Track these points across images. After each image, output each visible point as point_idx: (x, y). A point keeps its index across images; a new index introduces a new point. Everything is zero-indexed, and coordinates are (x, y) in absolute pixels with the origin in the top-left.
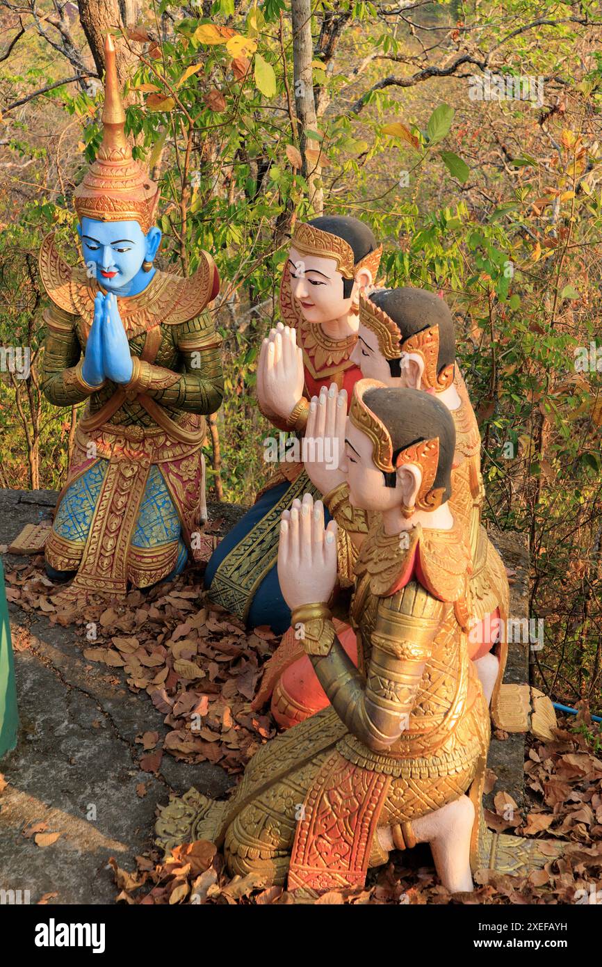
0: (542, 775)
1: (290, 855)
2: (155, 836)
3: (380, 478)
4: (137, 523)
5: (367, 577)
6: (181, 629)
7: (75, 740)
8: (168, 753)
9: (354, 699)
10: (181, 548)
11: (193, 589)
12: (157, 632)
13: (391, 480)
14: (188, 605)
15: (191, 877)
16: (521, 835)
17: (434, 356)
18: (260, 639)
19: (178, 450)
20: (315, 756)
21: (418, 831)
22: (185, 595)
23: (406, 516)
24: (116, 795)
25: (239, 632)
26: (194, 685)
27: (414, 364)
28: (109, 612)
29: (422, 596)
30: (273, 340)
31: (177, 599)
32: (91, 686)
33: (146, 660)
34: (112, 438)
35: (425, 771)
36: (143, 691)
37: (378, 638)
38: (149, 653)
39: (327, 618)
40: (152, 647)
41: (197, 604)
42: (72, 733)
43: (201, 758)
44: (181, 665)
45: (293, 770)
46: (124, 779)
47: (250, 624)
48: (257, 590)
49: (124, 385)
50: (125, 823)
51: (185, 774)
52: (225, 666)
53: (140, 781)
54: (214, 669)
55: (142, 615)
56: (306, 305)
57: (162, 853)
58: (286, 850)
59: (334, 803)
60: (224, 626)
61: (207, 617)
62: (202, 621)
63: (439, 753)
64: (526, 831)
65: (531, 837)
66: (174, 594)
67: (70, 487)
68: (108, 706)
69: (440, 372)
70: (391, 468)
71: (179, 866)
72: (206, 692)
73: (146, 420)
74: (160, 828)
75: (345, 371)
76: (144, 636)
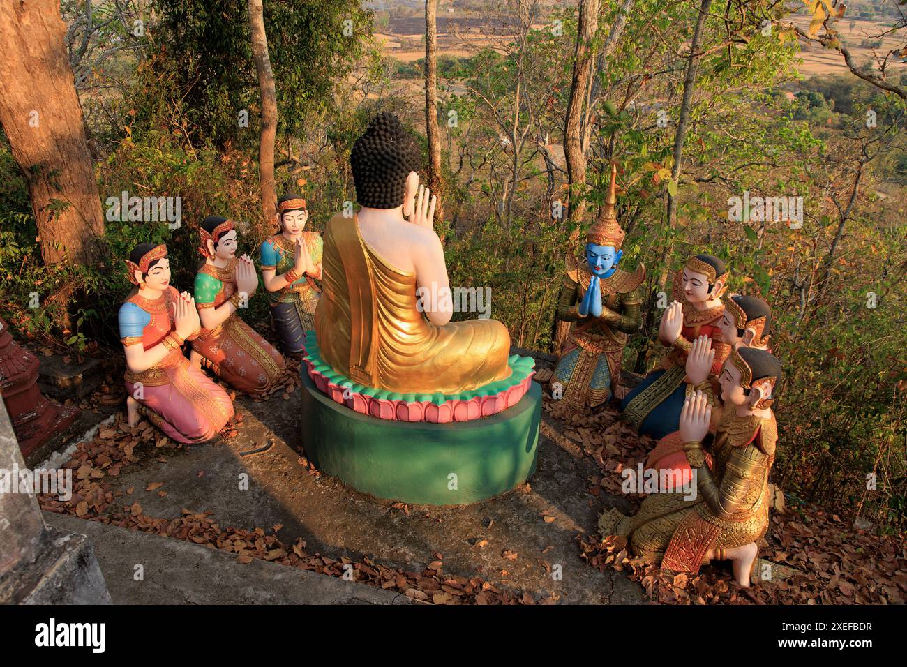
0: (779, 530)
1: (664, 552)
2: (598, 528)
3: (741, 390)
4: (593, 378)
5: (726, 435)
6: (609, 430)
7: (560, 474)
8: (603, 488)
9: (713, 492)
10: (610, 392)
11: (614, 411)
12: (598, 429)
13: (747, 393)
14: (611, 418)
15: (615, 552)
16: (772, 561)
17: (761, 330)
18: (645, 440)
19: (614, 348)
20: (682, 509)
21: (728, 553)
22: (611, 413)
23: (751, 410)
24: (579, 504)
25: (635, 435)
26: (614, 457)
27: (751, 333)
28: (576, 415)
29: (756, 450)
30: (671, 307)
31: (608, 414)
32: (567, 449)
33: (592, 441)
34: (585, 338)
35: (739, 529)
36: (591, 455)
37: (730, 465)
38: (594, 438)
39: (701, 449)
40: (595, 435)
41: (616, 419)
42: (559, 470)
43: (618, 493)
44: (609, 446)
45: (670, 513)
46: (582, 497)
47: (641, 432)
49: (597, 318)
50: (584, 518)
51: (610, 499)
52: (629, 451)
53: (590, 500)
54: (624, 450)
55: (591, 419)
56: (688, 294)
57: (601, 537)
58: (663, 550)
59: (690, 534)
60: (628, 431)
61: (621, 426)
62: (618, 427)
63: (747, 522)
64: (775, 559)
65: (777, 563)
66: (606, 412)
67: (564, 357)
68: (575, 460)
69: (762, 338)
70: (749, 387)
71: (610, 546)
72: (621, 462)
73: (602, 333)
74: (600, 524)
75: (703, 326)
76: (592, 429)
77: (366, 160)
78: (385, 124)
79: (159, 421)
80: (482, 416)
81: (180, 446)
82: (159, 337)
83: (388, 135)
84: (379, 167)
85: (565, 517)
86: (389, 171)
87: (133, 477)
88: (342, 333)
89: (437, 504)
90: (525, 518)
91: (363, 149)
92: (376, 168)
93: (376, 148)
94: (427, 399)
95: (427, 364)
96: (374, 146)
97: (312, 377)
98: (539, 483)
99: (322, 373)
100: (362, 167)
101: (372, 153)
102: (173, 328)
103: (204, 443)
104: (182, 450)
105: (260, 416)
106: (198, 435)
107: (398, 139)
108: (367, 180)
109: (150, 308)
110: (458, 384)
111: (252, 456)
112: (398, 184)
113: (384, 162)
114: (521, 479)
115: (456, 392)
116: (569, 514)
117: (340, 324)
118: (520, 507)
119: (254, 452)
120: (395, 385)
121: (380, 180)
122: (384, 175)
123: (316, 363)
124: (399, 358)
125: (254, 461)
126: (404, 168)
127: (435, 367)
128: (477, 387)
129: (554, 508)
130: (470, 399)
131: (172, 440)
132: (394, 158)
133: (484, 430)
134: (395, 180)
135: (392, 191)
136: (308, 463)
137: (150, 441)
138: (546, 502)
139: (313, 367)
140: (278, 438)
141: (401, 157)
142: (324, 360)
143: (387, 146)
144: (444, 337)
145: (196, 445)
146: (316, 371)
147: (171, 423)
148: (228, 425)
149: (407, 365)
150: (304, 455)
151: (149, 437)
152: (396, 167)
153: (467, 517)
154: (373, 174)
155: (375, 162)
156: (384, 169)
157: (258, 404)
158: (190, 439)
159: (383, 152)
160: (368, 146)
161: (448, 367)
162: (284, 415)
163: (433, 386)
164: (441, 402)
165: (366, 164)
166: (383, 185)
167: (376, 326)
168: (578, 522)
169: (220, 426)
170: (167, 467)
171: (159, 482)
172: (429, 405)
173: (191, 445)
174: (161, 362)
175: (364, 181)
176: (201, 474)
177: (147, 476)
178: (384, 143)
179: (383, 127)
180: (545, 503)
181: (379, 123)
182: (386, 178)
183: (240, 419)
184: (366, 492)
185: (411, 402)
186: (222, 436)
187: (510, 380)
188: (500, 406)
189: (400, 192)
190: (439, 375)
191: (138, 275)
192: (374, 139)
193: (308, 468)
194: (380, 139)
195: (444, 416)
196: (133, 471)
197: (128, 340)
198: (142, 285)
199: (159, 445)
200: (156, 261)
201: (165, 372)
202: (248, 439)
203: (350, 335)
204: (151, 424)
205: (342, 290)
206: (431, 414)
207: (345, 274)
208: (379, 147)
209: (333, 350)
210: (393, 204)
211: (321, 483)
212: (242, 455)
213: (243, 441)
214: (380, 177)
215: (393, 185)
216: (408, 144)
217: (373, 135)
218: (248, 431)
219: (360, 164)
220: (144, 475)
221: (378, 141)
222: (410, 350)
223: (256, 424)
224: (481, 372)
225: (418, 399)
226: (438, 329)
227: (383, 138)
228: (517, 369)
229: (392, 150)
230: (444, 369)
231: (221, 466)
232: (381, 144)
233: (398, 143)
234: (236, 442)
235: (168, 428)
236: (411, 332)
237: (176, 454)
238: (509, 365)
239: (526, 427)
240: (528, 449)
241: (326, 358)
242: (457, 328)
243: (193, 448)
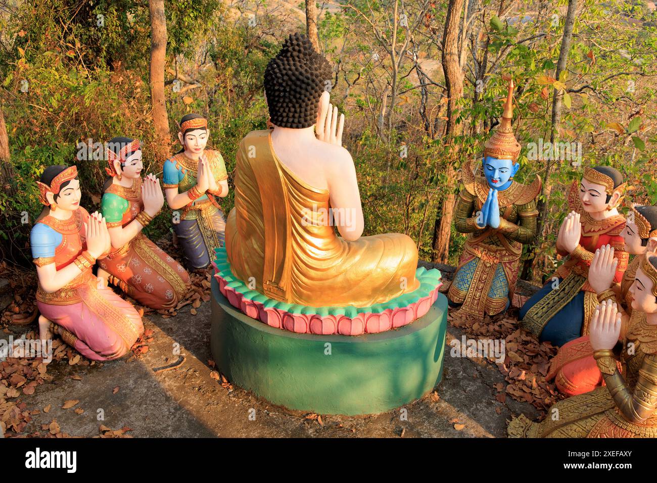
4: (491, 287)
6: (509, 337)
7: (466, 382)
8: (508, 394)
9: (627, 398)
10: (508, 300)
11: (513, 319)
12: (499, 337)
14: (511, 326)
18: (546, 347)
19: (511, 257)
22: (510, 321)
24: (487, 411)
25: (536, 342)
26: (517, 364)
27: (654, 242)
31: (507, 322)
36: (494, 363)
39: (612, 357)
41: (516, 327)
42: (464, 378)
43: (523, 400)
44: (512, 354)
45: (580, 419)
46: (490, 404)
47: (541, 339)
48: (546, 325)
49: (494, 229)
51: (517, 406)
52: (531, 358)
53: (497, 406)
54: (526, 358)
55: (491, 328)
56: (586, 205)
60: (529, 338)
61: (521, 334)
62: (519, 335)
67: (462, 267)
68: (479, 368)
72: (524, 369)
73: (499, 243)
75: (600, 235)
77: (280, 81)
78: (298, 45)
79: (71, 339)
80: (392, 328)
81: (93, 363)
82: (71, 257)
83: (301, 55)
84: (293, 87)
85: (474, 424)
86: (303, 92)
87: (49, 395)
88: (255, 249)
89: (349, 415)
90: (436, 426)
91: (277, 70)
92: (291, 89)
93: (290, 69)
94: (340, 312)
95: (340, 279)
96: (288, 67)
97: (224, 292)
98: (446, 391)
99: (235, 289)
100: (276, 88)
101: (287, 74)
102: (85, 247)
103: (116, 360)
104: (94, 366)
105: (169, 331)
106: (110, 352)
107: (311, 59)
108: (281, 100)
109: (61, 228)
110: (369, 297)
111: (165, 371)
112: (312, 104)
113: (298, 83)
114: (429, 388)
115: (368, 305)
116: (478, 421)
117: (253, 241)
118: (430, 415)
119: (166, 367)
120: (308, 299)
121: (294, 100)
122: (298, 96)
123: (228, 279)
124: (313, 273)
125: (167, 376)
126: (317, 88)
127: (347, 281)
128: (387, 299)
129: (463, 416)
130: (381, 311)
131: (84, 358)
132: (308, 78)
133: (396, 342)
134: (309, 100)
135: (306, 110)
136: (221, 377)
137: (63, 359)
138: (455, 410)
139: (226, 283)
140: (189, 353)
141: (314, 77)
142: (236, 276)
143: (301, 66)
144: (355, 252)
145: (108, 362)
146: (229, 287)
147: (84, 342)
148: (138, 341)
149: (321, 280)
150: (216, 368)
151: (62, 355)
152: (309, 88)
153: (379, 426)
154: (287, 94)
155: (290, 83)
156: (298, 89)
157: (167, 320)
158: (103, 356)
159: (297, 73)
160: (282, 67)
161: (360, 281)
162: (192, 330)
163: (345, 300)
164: (354, 315)
165: (280, 85)
166: (297, 105)
167: (290, 242)
168: (488, 428)
169: (131, 342)
170: (82, 385)
171: (75, 399)
172: (342, 318)
173: (103, 362)
174: (72, 282)
175: (278, 102)
176: (116, 390)
177: (62, 394)
178: (298, 64)
179: (297, 48)
180: (453, 411)
181: (292, 44)
182: (300, 98)
183: (150, 335)
184: (279, 404)
185: (325, 315)
186: (135, 351)
187: (419, 292)
188: (410, 317)
189: (313, 111)
190: (350, 289)
191: (50, 196)
192: (288, 60)
193: (221, 382)
194: (294, 60)
195: (357, 328)
196: (48, 390)
197: (41, 261)
198: (53, 206)
199: (71, 363)
200: (67, 183)
201: (76, 291)
202: (159, 355)
203: (264, 251)
204: (63, 342)
205: (256, 208)
206: (344, 328)
207: (259, 192)
208: (293, 68)
209: (246, 267)
210: (306, 124)
211: (234, 396)
212: (155, 370)
213: (154, 357)
214: (295, 97)
215: (307, 105)
216: (320, 64)
217: (286, 56)
218: (159, 347)
219: (274, 85)
220: (59, 393)
221: (292, 62)
222: (324, 265)
223: (165, 339)
224: (390, 285)
225: (331, 313)
226: (349, 244)
227: (297, 59)
228: (424, 282)
229: (306, 71)
230: (357, 283)
231: (135, 382)
232: (294, 65)
233: (312, 63)
234: (148, 359)
235: (80, 345)
236: (324, 248)
237: (90, 372)
238: (417, 278)
239: (435, 338)
240: (436, 359)
241: (238, 275)
242: (367, 243)
243: (106, 365)
